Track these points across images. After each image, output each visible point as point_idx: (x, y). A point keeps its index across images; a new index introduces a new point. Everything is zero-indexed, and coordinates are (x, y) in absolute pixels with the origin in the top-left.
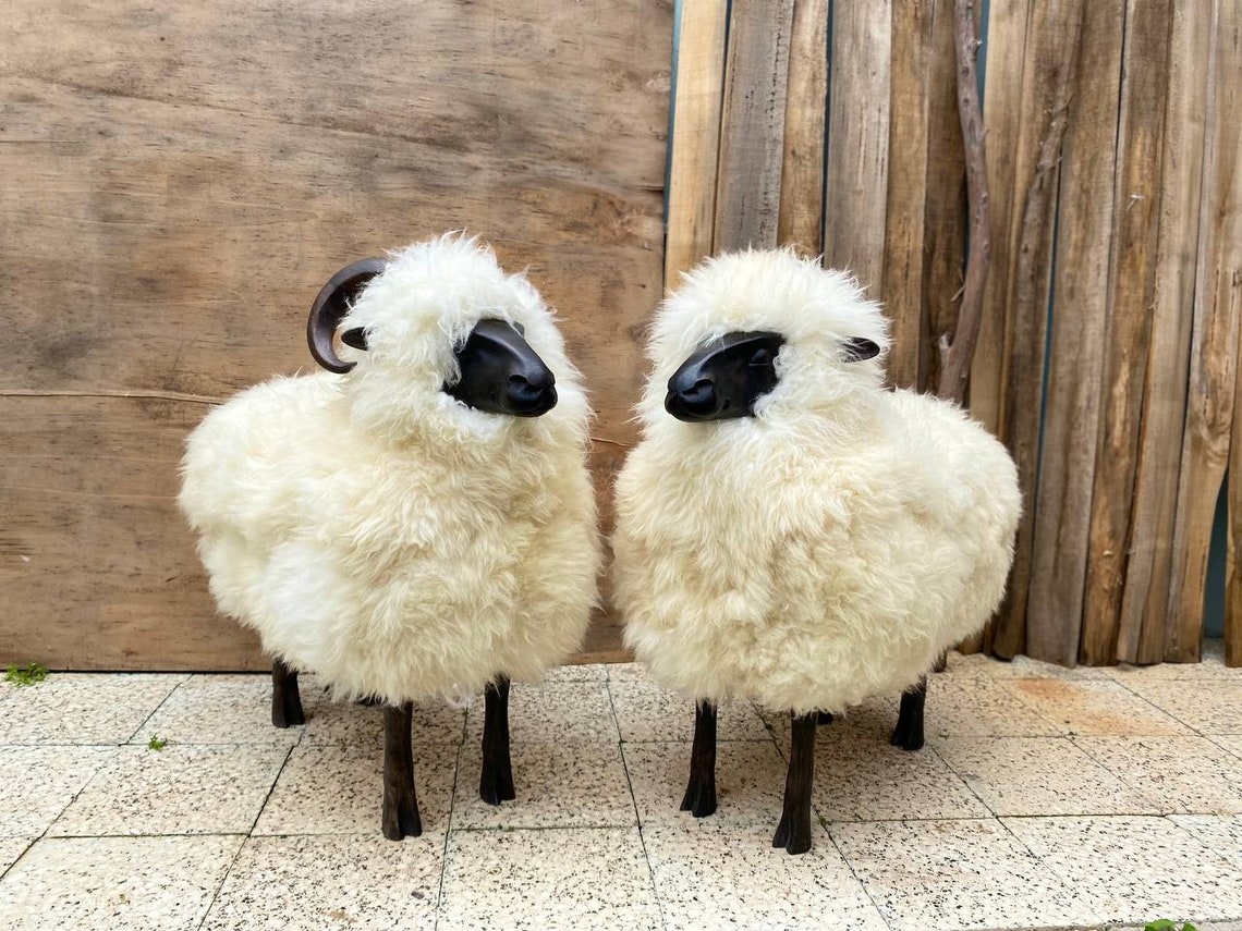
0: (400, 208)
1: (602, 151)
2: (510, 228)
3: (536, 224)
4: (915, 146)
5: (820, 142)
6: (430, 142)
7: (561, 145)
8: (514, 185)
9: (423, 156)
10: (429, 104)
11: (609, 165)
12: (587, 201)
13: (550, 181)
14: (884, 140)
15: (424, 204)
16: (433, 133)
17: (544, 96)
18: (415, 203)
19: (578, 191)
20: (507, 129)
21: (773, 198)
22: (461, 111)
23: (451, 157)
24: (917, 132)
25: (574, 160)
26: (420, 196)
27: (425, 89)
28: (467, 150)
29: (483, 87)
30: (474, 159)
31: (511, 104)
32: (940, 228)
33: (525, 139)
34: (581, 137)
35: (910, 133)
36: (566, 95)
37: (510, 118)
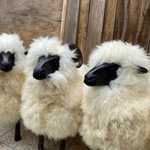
0: (18, 26)
1: (50, 14)
2: (34, 29)
3: (38, 28)
4: (113, 7)
5: (88, 8)
6: (23, 15)
7: (43, 13)
8: (35, 21)
9: (21, 17)
10: (23, 8)
11: (51, 16)
12: (47, 24)
13: (41, 20)
14: (103, 7)
15: (22, 26)
16: (23, 13)
17: (40, 4)
18: (20, 26)
19: (46, 22)
20: (34, 11)
21: (76, 21)
22: (27, 9)
23: (26, 17)
24: (114, 3)
25: (45, 16)
26: (21, 24)
27: (22, 5)
28: (27, 16)
29: (31, 4)
30: (29, 17)
31: (35, 7)
32: (119, 26)
33: (37, 13)
34: (46, 12)
35: (112, 4)
36: (44, 4)
37: (35, 9)
